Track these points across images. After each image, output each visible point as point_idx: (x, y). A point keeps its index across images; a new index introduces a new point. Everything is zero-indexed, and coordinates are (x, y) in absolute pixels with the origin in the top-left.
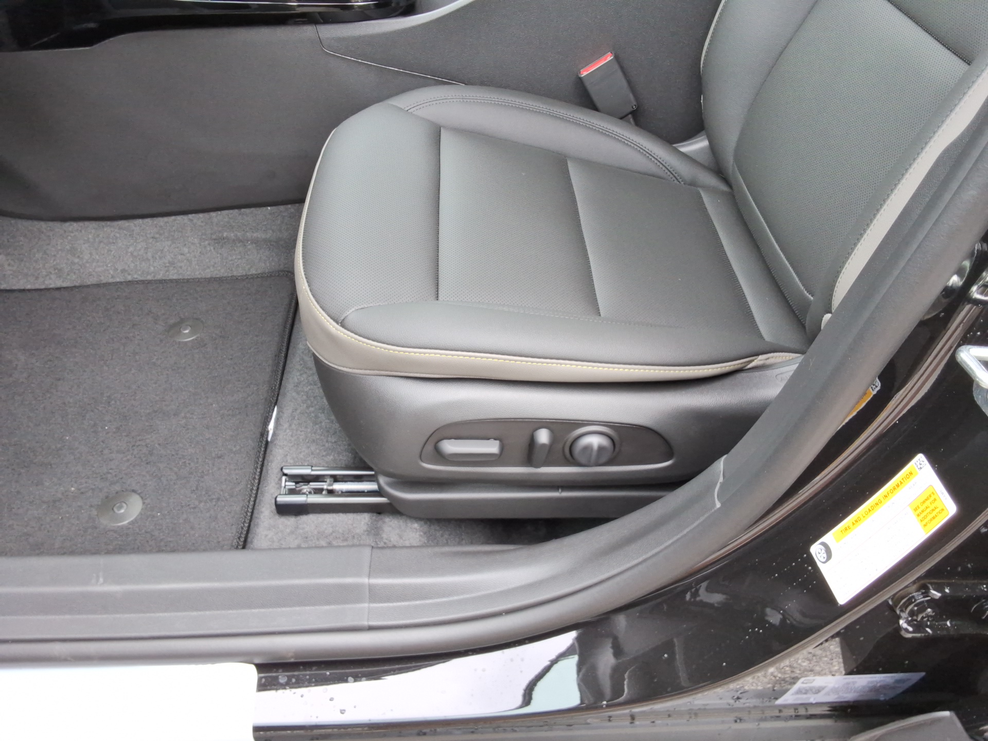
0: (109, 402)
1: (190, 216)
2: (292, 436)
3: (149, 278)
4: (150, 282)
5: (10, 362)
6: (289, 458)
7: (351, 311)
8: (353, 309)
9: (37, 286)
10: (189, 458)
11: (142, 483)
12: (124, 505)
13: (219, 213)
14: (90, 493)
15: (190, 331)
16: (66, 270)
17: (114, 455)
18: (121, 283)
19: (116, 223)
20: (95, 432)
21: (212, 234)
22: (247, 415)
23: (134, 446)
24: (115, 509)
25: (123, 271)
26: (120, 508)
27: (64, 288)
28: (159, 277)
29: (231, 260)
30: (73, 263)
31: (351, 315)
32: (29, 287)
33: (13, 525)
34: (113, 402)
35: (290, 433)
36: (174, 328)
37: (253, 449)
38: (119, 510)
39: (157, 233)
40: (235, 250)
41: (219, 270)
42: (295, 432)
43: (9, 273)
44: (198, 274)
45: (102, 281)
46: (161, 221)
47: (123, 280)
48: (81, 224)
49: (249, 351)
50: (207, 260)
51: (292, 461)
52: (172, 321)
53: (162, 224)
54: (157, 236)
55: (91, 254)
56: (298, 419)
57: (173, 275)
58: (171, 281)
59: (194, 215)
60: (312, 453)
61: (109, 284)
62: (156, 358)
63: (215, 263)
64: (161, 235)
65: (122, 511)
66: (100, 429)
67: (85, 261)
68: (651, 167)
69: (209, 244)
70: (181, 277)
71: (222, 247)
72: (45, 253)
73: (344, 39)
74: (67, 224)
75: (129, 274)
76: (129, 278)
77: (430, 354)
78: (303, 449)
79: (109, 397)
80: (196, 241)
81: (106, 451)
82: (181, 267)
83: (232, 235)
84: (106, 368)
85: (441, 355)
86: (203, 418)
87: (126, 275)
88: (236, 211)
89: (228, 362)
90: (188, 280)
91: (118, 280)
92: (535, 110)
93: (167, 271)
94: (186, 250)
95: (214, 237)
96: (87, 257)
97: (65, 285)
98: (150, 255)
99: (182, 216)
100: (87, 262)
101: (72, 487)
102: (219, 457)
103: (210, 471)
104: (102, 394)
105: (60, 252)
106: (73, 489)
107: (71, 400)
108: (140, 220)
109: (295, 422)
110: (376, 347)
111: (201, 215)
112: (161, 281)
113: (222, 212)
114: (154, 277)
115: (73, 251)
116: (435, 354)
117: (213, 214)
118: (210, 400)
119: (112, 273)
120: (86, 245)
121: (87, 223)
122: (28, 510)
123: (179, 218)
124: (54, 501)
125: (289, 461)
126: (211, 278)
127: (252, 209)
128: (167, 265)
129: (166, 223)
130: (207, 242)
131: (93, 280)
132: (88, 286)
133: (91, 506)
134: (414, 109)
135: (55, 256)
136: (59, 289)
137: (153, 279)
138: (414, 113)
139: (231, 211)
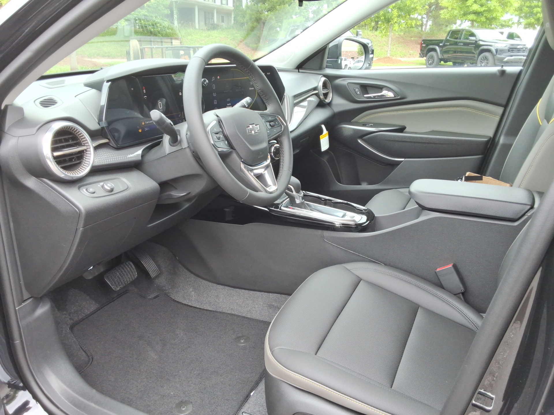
0: (201, 362)
1: (262, 293)
2: (255, 400)
3: (240, 314)
4: (239, 316)
5: (177, 334)
6: (249, 409)
7: (277, 348)
8: (278, 348)
9: (201, 307)
10: (217, 396)
11: (196, 400)
12: (185, 407)
13: (273, 294)
14: (177, 398)
15: (244, 341)
16: (212, 303)
17: (192, 385)
18: (229, 314)
19: (235, 289)
20: (191, 373)
21: (268, 302)
22: (246, 385)
23: (201, 383)
24: (182, 408)
25: (232, 309)
26: (184, 407)
27: (209, 310)
28: (244, 315)
29: (272, 315)
30: (216, 301)
31: (276, 349)
32: (198, 307)
33: (146, 400)
34: (202, 362)
35: (255, 399)
36: (238, 339)
37: (241, 401)
38: (183, 408)
39: (248, 297)
40: (275, 311)
41: (266, 318)
42: (257, 399)
43: (193, 299)
44: (258, 318)
45: (223, 311)
46: (252, 292)
47: (230, 313)
48: (223, 287)
49: (260, 357)
50: (263, 313)
51: (250, 412)
52: (239, 335)
53: (251, 294)
54: (248, 298)
55: (223, 299)
56: (261, 394)
57: (249, 316)
58: (247, 318)
59: (263, 293)
60: (259, 411)
61: (225, 313)
62: (226, 349)
63: (266, 315)
64: (250, 298)
65: (184, 409)
66: (193, 372)
67: (220, 301)
68: (464, 322)
69: (266, 306)
70: (251, 317)
71: (270, 308)
72: (208, 295)
73: (333, 237)
74: (218, 286)
75: (233, 311)
76: (233, 313)
77: (297, 376)
78: (257, 408)
79: (202, 360)
80: (262, 304)
81: (190, 382)
82: (253, 313)
83: (276, 304)
84: (207, 347)
85: (302, 378)
86: (230, 381)
87: (232, 311)
88: (280, 295)
89: (251, 359)
90: (253, 319)
91: (229, 312)
92: (409, 281)
93: (247, 313)
94: (257, 306)
95: (269, 304)
96: (221, 300)
97: (210, 309)
98: (243, 305)
99: (259, 292)
100: (221, 302)
101: (172, 392)
102: (227, 400)
103: (221, 405)
104: (201, 358)
105: (213, 296)
106: (172, 393)
107: (189, 357)
108: (244, 290)
109: (259, 394)
110: (280, 366)
111: (266, 294)
112: (244, 317)
113: (274, 294)
114: (242, 314)
115: (217, 296)
116: (299, 377)
117: (271, 294)
118: (236, 374)
119: (228, 309)
120: (223, 295)
121: (226, 287)
122: (154, 396)
123: (258, 293)
124: (164, 396)
125: (249, 411)
126: (262, 321)
127: (286, 296)
128: (248, 311)
129: (253, 293)
130: (265, 305)
131: (220, 310)
132: (217, 312)
133: (175, 403)
134: (353, 270)
135: (210, 297)
136: (207, 310)
137: (241, 315)
138: (352, 271)
139: (277, 295)
